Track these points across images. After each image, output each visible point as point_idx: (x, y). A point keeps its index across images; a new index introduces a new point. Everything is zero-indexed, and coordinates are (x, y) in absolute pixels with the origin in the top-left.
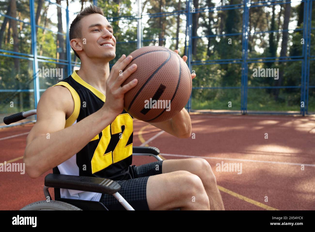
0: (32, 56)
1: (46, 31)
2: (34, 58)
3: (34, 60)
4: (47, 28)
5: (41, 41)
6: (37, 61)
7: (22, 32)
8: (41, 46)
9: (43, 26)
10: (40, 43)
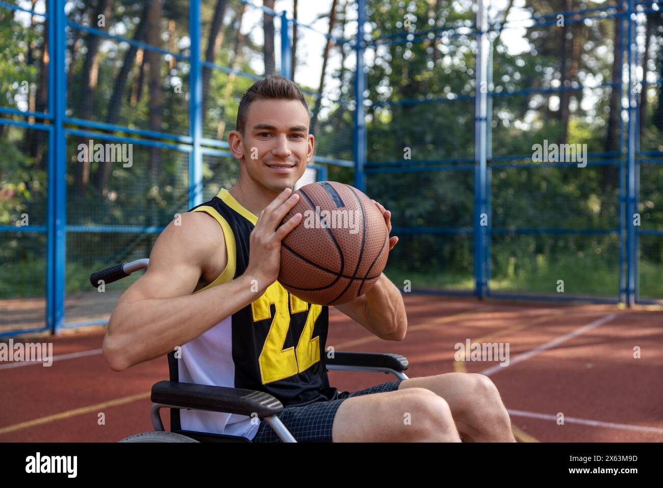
0: (188, 139)
1: (237, 68)
2: (192, 144)
3: (193, 152)
4: (239, 59)
5: (222, 96)
6: (199, 152)
7: (174, 72)
8: (223, 108)
9: (231, 53)
10: (221, 102)
